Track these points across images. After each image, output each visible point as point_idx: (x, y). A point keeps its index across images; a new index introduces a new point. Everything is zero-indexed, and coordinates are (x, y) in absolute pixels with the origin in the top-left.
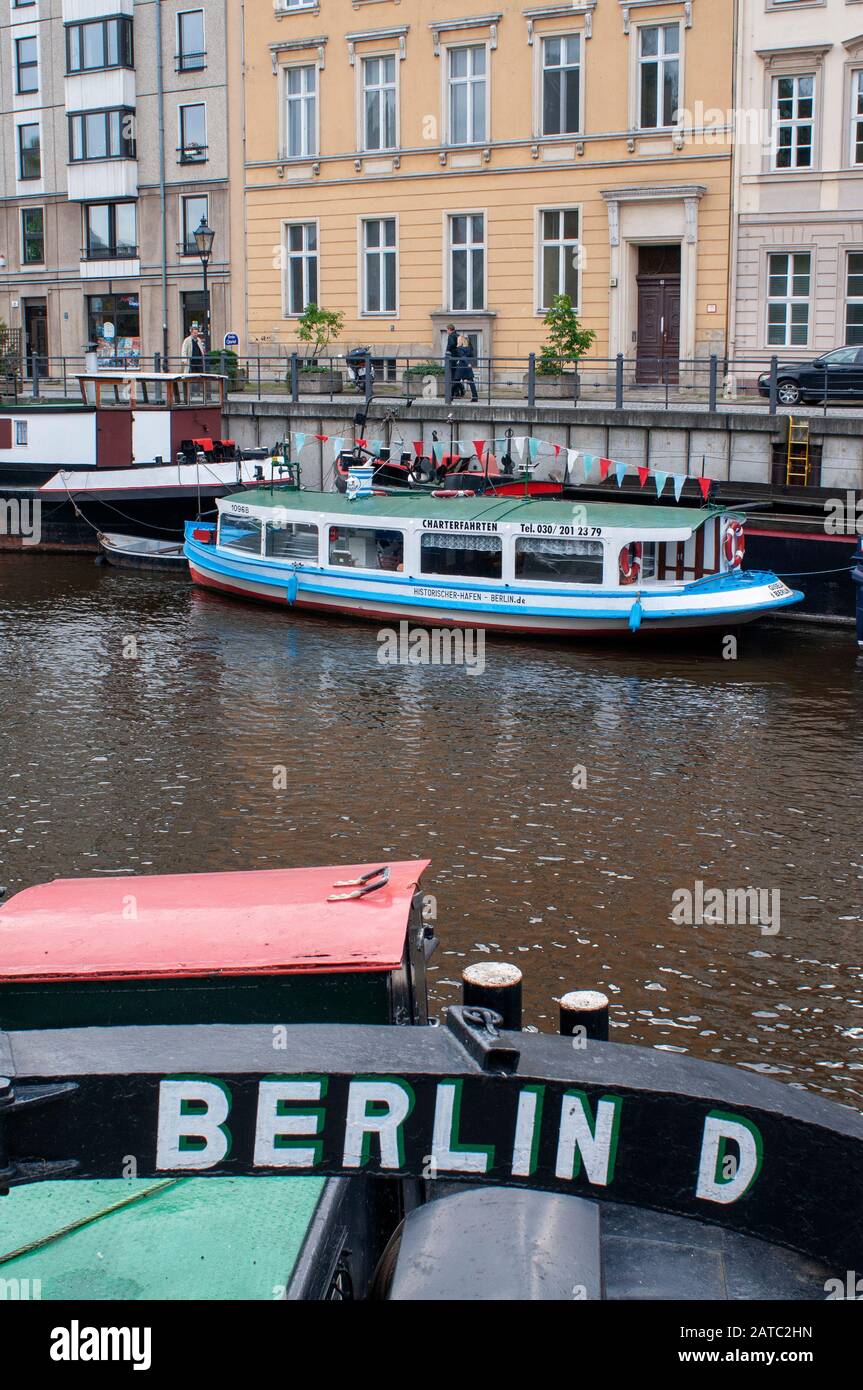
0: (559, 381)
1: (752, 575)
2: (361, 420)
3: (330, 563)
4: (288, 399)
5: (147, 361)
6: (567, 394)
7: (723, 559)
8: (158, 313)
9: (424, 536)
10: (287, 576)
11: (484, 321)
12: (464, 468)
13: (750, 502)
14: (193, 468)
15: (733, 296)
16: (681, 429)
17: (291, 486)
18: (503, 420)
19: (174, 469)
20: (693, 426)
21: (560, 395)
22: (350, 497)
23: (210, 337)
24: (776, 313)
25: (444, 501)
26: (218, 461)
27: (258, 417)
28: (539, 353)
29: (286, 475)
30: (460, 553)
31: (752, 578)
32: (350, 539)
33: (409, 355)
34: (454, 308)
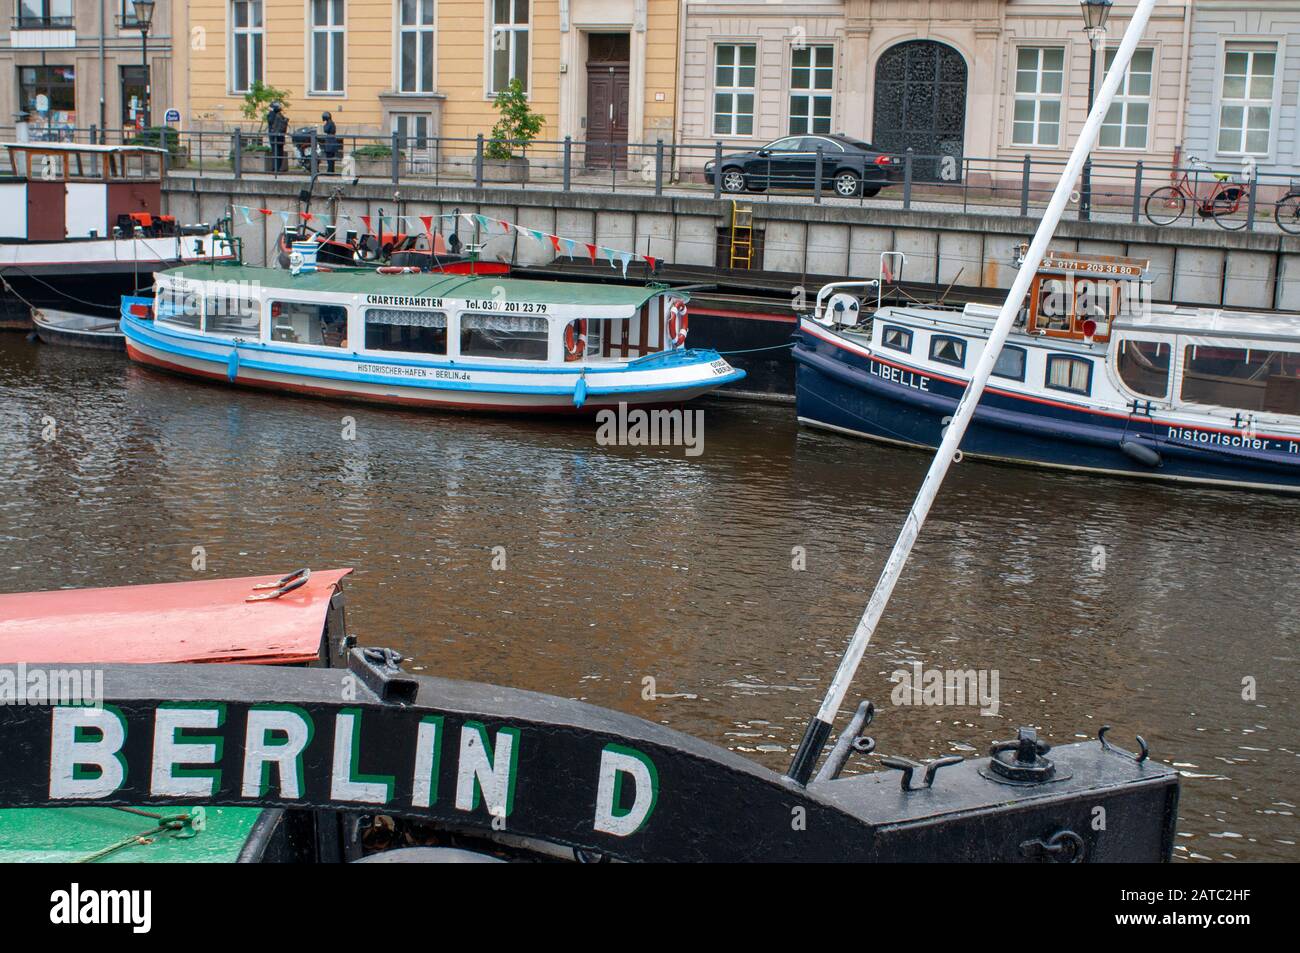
0: (508, 164)
1: (696, 353)
2: (305, 197)
3: (273, 338)
4: (232, 176)
5: (83, 134)
6: (516, 178)
7: (667, 336)
8: (95, 89)
9: (368, 312)
10: (227, 352)
11: (434, 104)
12: (411, 245)
13: (695, 284)
14: (130, 243)
15: (681, 86)
16: (627, 212)
17: (234, 262)
18: (450, 200)
19: (109, 244)
20: (639, 209)
21: (509, 179)
22: (293, 273)
23: (149, 113)
24: (723, 103)
25: (390, 277)
26: (157, 236)
27: (199, 194)
28: (488, 135)
29: (227, 251)
30: (406, 330)
31: (695, 356)
32: (294, 316)
33: (357, 134)
34: (403, 90)
